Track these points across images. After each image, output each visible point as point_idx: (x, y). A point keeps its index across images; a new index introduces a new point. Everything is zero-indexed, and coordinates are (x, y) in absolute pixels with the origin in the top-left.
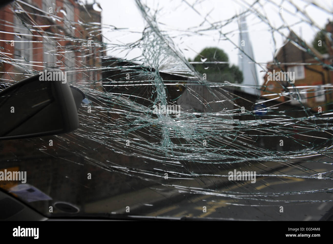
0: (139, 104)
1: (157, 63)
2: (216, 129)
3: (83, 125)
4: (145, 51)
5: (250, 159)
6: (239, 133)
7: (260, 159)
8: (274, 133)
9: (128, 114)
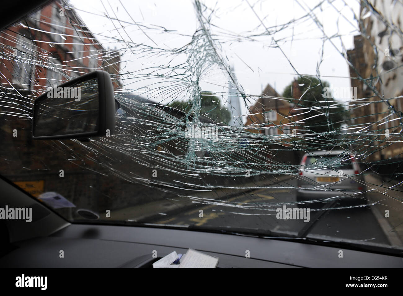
0: (172, 116)
1: (199, 72)
2: (241, 143)
3: (113, 136)
4: (190, 57)
5: (265, 172)
6: (261, 147)
7: (274, 172)
8: (294, 147)
9: (159, 126)
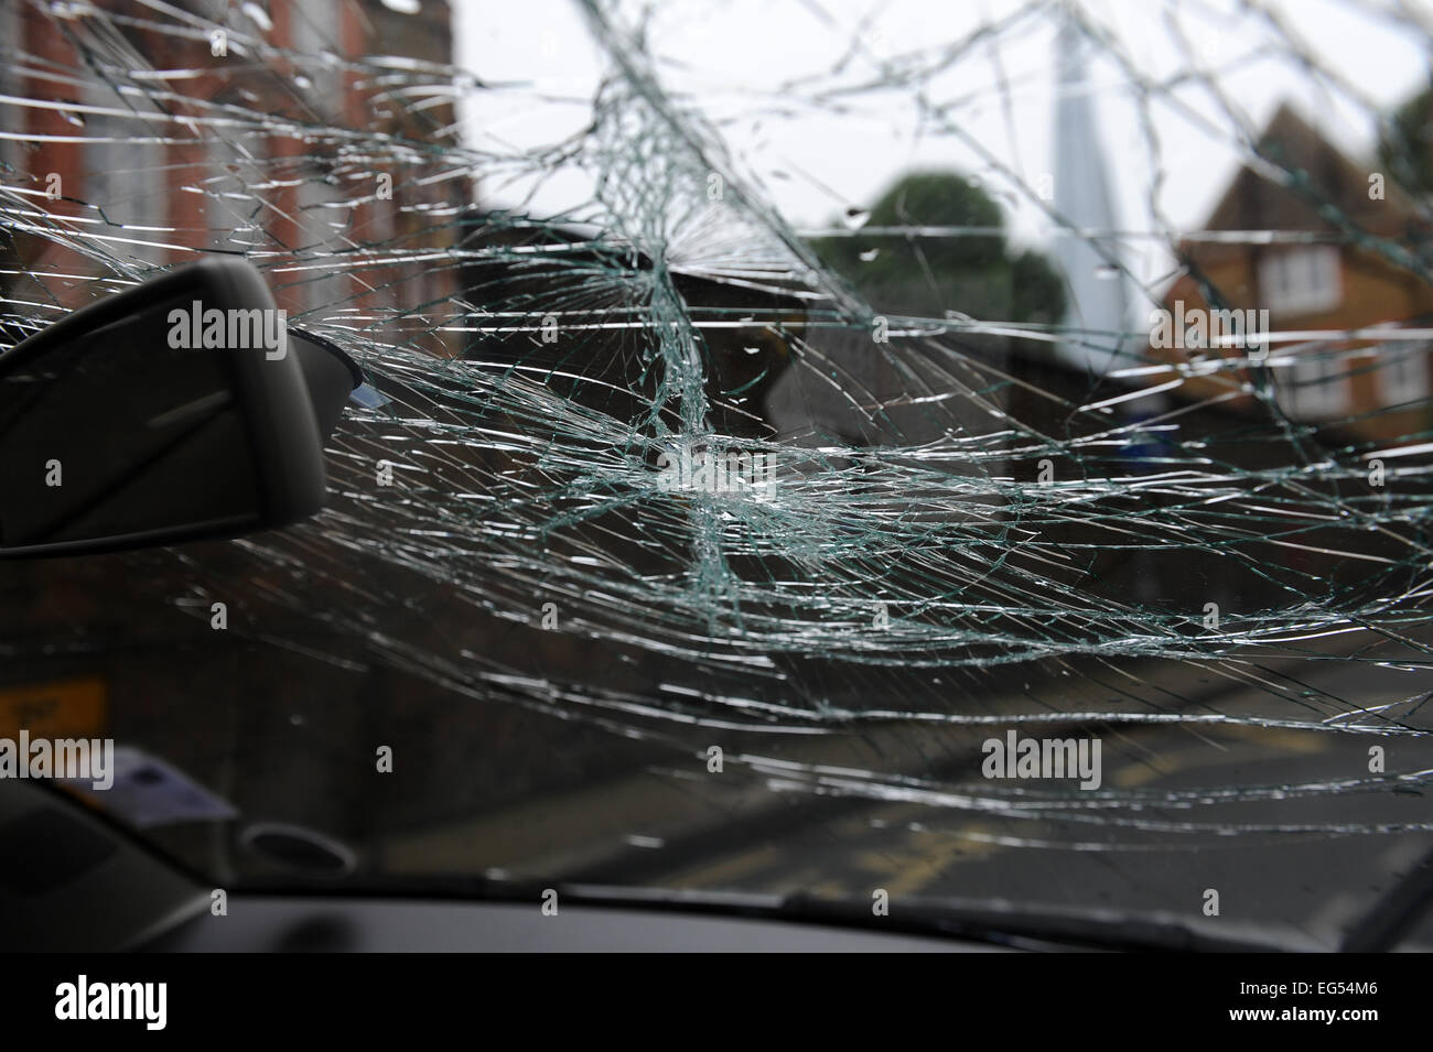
0: (591, 412)
1: (658, 232)
2: (919, 519)
3: (359, 500)
4: (606, 179)
5: (1065, 648)
6: (1014, 536)
7: (1108, 646)
8: (1165, 534)
9: (545, 453)
